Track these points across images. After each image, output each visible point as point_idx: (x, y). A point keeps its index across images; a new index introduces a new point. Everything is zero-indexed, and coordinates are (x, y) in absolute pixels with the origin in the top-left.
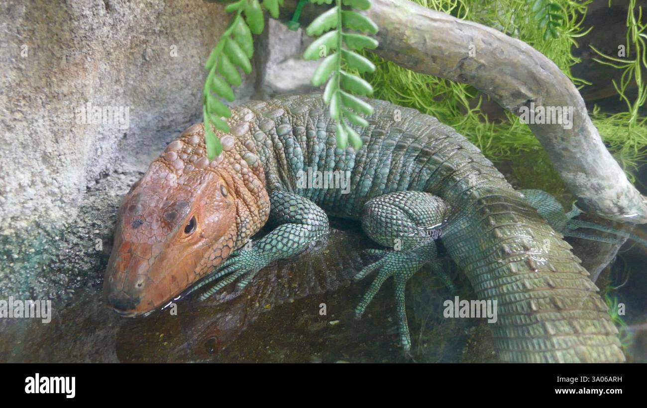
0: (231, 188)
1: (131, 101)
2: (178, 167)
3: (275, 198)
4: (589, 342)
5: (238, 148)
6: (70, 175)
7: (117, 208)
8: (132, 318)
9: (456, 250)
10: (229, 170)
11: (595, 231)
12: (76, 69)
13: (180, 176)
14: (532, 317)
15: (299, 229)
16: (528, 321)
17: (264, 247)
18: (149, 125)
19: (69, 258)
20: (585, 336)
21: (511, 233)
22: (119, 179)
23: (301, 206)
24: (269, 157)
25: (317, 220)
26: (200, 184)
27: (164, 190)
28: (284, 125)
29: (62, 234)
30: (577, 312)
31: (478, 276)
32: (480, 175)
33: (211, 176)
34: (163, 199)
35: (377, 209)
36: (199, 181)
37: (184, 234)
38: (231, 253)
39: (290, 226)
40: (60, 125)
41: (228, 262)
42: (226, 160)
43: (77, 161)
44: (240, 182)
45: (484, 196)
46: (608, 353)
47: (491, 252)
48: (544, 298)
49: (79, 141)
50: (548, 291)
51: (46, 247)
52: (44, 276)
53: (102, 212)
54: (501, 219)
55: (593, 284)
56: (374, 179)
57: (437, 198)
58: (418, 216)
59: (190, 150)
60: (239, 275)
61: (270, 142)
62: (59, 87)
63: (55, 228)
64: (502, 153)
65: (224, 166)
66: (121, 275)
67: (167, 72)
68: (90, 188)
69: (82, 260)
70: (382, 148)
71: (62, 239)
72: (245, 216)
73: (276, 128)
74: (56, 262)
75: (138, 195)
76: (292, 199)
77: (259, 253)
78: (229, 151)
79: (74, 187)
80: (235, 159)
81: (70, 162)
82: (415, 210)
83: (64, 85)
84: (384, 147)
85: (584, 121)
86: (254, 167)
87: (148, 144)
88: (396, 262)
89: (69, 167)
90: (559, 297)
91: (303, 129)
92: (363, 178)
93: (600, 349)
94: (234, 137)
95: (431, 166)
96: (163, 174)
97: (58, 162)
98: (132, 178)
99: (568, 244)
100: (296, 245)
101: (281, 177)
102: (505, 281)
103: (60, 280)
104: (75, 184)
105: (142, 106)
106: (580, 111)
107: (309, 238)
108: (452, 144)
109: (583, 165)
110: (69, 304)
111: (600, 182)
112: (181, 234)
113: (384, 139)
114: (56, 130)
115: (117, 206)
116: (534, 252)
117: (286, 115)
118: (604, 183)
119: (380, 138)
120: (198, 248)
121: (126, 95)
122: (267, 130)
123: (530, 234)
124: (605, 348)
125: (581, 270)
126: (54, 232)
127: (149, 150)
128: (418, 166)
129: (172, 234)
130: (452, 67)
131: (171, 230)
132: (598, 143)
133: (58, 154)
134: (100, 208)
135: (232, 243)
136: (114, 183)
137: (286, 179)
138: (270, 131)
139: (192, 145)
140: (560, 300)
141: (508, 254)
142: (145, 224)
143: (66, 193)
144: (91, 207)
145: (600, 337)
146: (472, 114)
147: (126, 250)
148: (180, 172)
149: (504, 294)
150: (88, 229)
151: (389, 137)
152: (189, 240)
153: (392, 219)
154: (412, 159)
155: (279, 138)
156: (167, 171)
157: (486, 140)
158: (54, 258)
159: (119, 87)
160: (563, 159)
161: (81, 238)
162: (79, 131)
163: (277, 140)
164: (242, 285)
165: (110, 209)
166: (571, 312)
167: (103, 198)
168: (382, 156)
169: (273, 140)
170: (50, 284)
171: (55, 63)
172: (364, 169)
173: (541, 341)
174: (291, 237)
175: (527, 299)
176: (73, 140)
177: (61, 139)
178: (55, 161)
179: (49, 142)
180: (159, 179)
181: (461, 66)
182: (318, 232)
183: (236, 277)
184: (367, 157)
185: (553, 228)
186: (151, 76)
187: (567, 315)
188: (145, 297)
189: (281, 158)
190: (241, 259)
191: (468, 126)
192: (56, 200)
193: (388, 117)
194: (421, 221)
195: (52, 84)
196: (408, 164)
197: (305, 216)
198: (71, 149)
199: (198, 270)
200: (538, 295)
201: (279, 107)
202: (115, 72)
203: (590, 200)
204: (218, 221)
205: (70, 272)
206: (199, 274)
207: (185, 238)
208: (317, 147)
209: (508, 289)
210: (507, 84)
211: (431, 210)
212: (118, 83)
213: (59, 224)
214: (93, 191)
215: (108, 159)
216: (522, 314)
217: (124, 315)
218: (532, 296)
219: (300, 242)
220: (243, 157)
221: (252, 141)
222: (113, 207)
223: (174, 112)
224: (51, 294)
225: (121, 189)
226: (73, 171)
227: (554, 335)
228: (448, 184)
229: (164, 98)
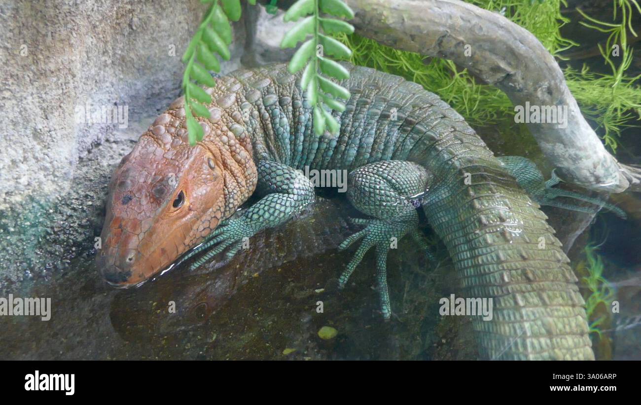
0: (218, 160)
1: (119, 70)
2: (165, 141)
3: (262, 168)
4: (556, 313)
5: (225, 120)
6: (61, 150)
7: (109, 178)
8: (125, 289)
9: (436, 220)
10: (216, 142)
11: (573, 199)
12: (62, 45)
13: (168, 150)
14: (504, 289)
15: (285, 198)
16: (500, 293)
17: (252, 216)
18: (139, 93)
19: (63, 230)
20: (552, 308)
21: (489, 204)
22: (111, 148)
23: (288, 176)
24: (256, 128)
25: (303, 190)
26: (187, 158)
27: (152, 166)
28: (270, 96)
29: (56, 207)
30: (546, 284)
31: (455, 246)
32: (462, 145)
33: (198, 150)
34: (151, 175)
35: (360, 179)
36: (186, 156)
37: (172, 208)
38: (220, 222)
39: (276, 196)
40: (49, 101)
41: (217, 232)
42: (213, 132)
43: (67, 136)
44: (227, 154)
45: (465, 166)
46: (573, 324)
47: (469, 222)
48: (517, 269)
49: (69, 116)
50: (521, 263)
51: (41, 220)
52: (40, 248)
53: (94, 183)
54: (479, 190)
55: (565, 256)
56: (359, 148)
57: (420, 167)
58: (401, 185)
59: (177, 123)
60: (227, 244)
61: (256, 113)
62: (46, 64)
63: (49, 201)
64: (489, 116)
65: (212, 139)
66: (112, 250)
67: (154, 40)
68: (82, 158)
69: (77, 231)
70: (367, 118)
71: (56, 212)
72: (233, 187)
73: (262, 98)
74: (51, 234)
75: (127, 171)
76: (279, 169)
77: (247, 222)
78: (216, 123)
79: (66, 161)
80: (222, 131)
81: (60, 137)
82: (398, 180)
83: (50, 62)
84: (369, 117)
85: (563, 94)
86: (240, 139)
87: (138, 111)
88: (379, 232)
89: (60, 142)
90: (530, 268)
91: (289, 99)
92: (348, 148)
93: (566, 320)
94: (220, 109)
95: (415, 136)
96: (151, 149)
97: (49, 138)
98: (123, 147)
99: (543, 214)
100: (282, 215)
101: (268, 146)
102: (480, 253)
103: (56, 251)
104: (66, 159)
105: (131, 75)
106: (559, 84)
107: (295, 207)
108: (436, 112)
109: (561, 137)
110: (66, 274)
111: (578, 152)
112: (169, 209)
113: (369, 109)
114: (46, 107)
115: (110, 176)
116: (510, 223)
117: (272, 85)
118: (581, 154)
119: (365, 107)
120: (187, 220)
121: (114, 64)
122: (253, 101)
123: (507, 205)
124: (571, 319)
125: (554, 241)
126: (48, 205)
127: (140, 118)
128: (402, 135)
129: (160, 210)
130: (431, 45)
131: (159, 204)
132: (576, 115)
133: (48, 130)
134: (93, 179)
135: (220, 214)
136: (106, 152)
137: (273, 149)
138: (256, 101)
139: (179, 118)
140: (531, 271)
141: (485, 225)
142: (134, 199)
143: (58, 168)
144: (84, 177)
145: (567, 308)
146: (459, 78)
147: (117, 226)
148: (168, 146)
149: (479, 265)
150: (82, 200)
151: (375, 106)
152: (178, 214)
153: (375, 188)
154: (396, 129)
155: (266, 109)
156: (155, 145)
157: (473, 103)
158: (49, 230)
159: (107, 58)
160: (542, 130)
161: (74, 209)
162: (68, 106)
163: (263, 110)
164: (231, 254)
165: (103, 179)
166: (541, 283)
167: (96, 169)
168: (367, 126)
169: (259, 110)
170: (47, 255)
171: (41, 41)
172: (349, 138)
173: (511, 312)
174: (278, 206)
175: (500, 270)
176: (62, 116)
177: (51, 115)
178: (46, 138)
179: (38, 119)
180: (148, 154)
181: (440, 43)
182: (304, 201)
183: (224, 246)
184: (352, 127)
185: (530, 198)
186: (139, 44)
187: (537, 287)
188: (135, 270)
189: (267, 128)
190: (229, 229)
191: (455, 89)
192: (48, 175)
193: (373, 86)
194: (403, 191)
195: (38, 61)
196: (392, 133)
197: (292, 186)
198: (61, 125)
199: (187, 241)
200: (511, 266)
201: (266, 77)
202: (102, 44)
203: (568, 170)
204: (206, 194)
205: (65, 243)
206: (189, 245)
207: (174, 212)
208: (303, 118)
209: (483, 261)
210: (486, 59)
211: (413, 179)
212: (106, 54)
213: (52, 198)
214: (85, 162)
215: (99, 129)
216: (495, 286)
217: (118, 286)
218: (506, 268)
219: (287, 211)
220: (230, 129)
221: (239, 113)
222: (105, 177)
223: (163, 79)
224: (47, 265)
225: (113, 159)
226: (64, 146)
227: (524, 307)
228: (430, 154)
229: (153, 65)
